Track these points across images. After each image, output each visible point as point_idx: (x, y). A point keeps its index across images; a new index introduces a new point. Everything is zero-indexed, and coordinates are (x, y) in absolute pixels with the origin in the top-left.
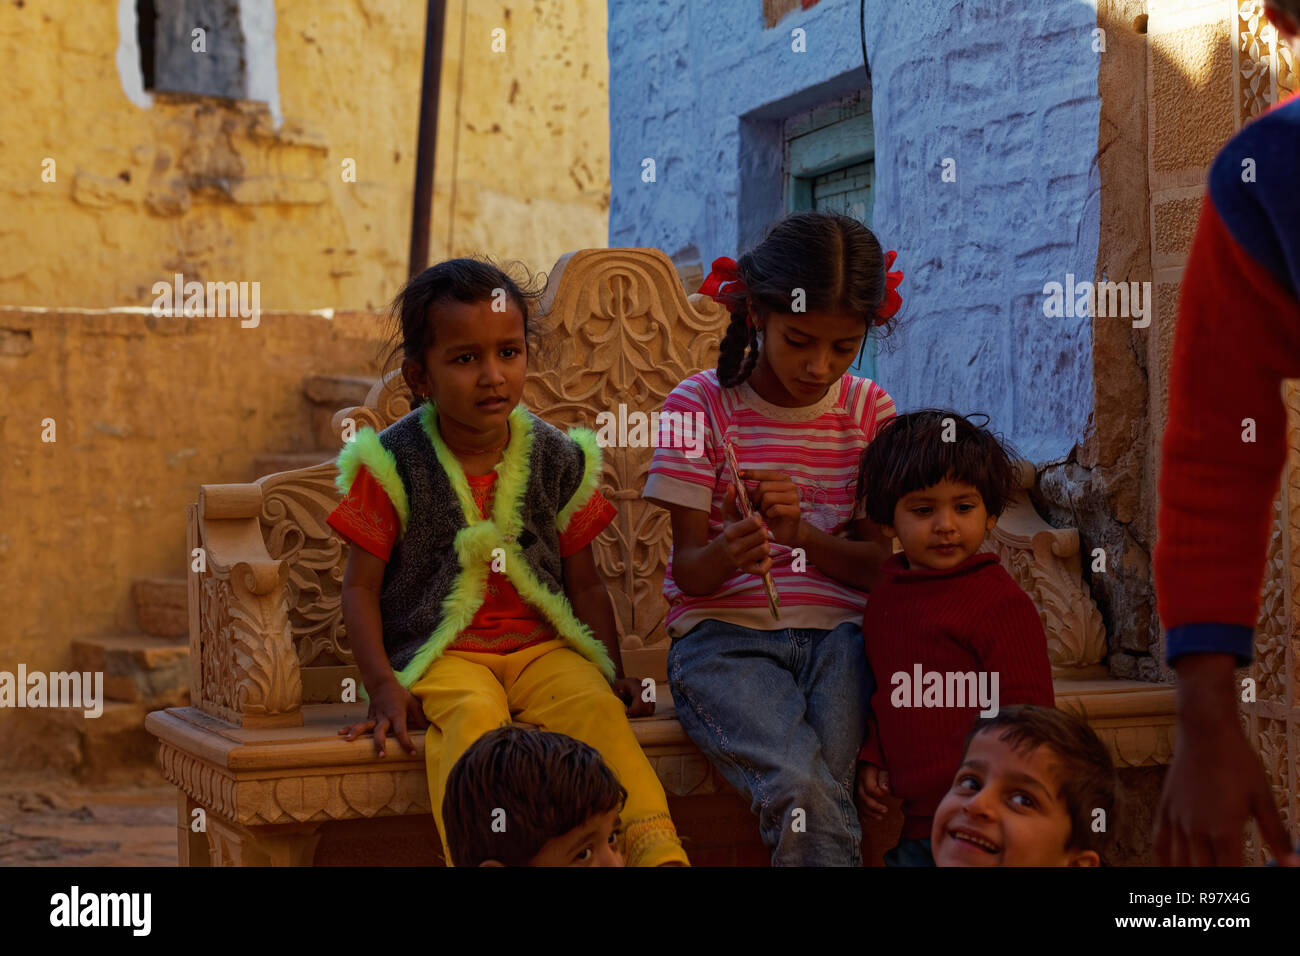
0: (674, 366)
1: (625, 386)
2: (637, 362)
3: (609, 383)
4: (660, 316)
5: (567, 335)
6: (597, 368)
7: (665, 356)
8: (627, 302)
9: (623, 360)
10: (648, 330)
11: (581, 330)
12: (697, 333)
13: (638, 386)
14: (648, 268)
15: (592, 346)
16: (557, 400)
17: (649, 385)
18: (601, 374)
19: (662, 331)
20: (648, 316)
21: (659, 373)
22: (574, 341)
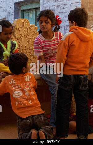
0: (29, 33)
1: (23, 36)
2: (25, 33)
3: (22, 35)
4: (27, 27)
5: (17, 29)
6: (20, 33)
7: (28, 32)
8: (24, 25)
9: (23, 32)
10: (26, 29)
11: (18, 29)
12: (31, 29)
13: (25, 36)
14: (26, 21)
15: (20, 31)
16: (16, 37)
17: (26, 35)
18: (21, 34)
19: (28, 29)
20: (26, 27)
21: (27, 34)
22: (18, 30)
